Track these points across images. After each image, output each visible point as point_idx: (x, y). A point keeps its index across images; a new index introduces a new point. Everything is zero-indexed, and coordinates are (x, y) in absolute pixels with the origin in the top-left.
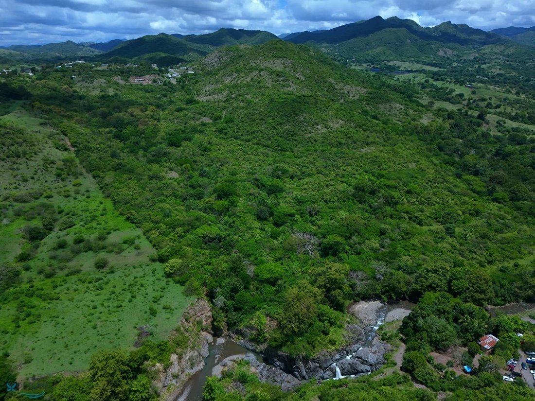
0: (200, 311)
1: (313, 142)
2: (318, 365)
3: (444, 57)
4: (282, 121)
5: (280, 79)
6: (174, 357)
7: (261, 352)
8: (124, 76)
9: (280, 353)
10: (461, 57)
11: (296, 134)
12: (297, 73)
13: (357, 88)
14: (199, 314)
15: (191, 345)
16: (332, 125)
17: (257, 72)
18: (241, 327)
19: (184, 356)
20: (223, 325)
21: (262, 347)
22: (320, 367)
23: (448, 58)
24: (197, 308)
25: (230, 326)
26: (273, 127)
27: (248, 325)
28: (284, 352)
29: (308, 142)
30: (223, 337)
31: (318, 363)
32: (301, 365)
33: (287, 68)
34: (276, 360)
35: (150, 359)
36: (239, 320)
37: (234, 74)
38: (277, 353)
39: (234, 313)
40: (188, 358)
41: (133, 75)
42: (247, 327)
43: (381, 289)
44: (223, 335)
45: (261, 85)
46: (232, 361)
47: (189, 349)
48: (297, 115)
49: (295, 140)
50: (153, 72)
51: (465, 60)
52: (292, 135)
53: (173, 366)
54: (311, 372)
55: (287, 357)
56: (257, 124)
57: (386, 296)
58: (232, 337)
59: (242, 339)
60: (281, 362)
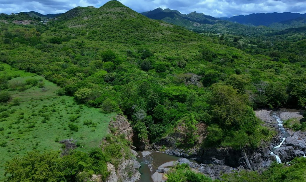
0: (122, 126)
1: (157, 40)
2: (260, 154)
3: (197, 27)
4: (132, 31)
5: (122, 16)
6: (110, 167)
7: (194, 156)
8: (9, 20)
9: (219, 149)
10: (205, 27)
11: (144, 37)
12: (131, 14)
13: (168, 24)
14: (122, 129)
15: (125, 154)
16: (165, 33)
17: (105, 14)
18: (166, 136)
19: (120, 166)
20: (145, 137)
22: (262, 157)
23: (199, 27)
24: (119, 122)
25: (152, 138)
26: (127, 34)
27: (173, 132)
29: (153, 41)
30: (147, 150)
31: (261, 152)
32: (246, 157)
33: (124, 12)
34: (214, 158)
35: (84, 169)
36: (162, 130)
37: (90, 16)
38: (216, 151)
39: (155, 125)
40: (124, 167)
41: (16, 19)
42: (172, 135)
43: (267, 98)
44: (146, 148)
45: (109, 19)
46: (167, 167)
47: (123, 158)
48: (142, 27)
49: (144, 40)
50: (30, 18)
51: (207, 28)
52: (142, 37)
53: (111, 177)
54: (255, 163)
55: (230, 151)
56: (115, 33)
57: (272, 104)
58: (156, 148)
59: (167, 148)
60: (221, 159)
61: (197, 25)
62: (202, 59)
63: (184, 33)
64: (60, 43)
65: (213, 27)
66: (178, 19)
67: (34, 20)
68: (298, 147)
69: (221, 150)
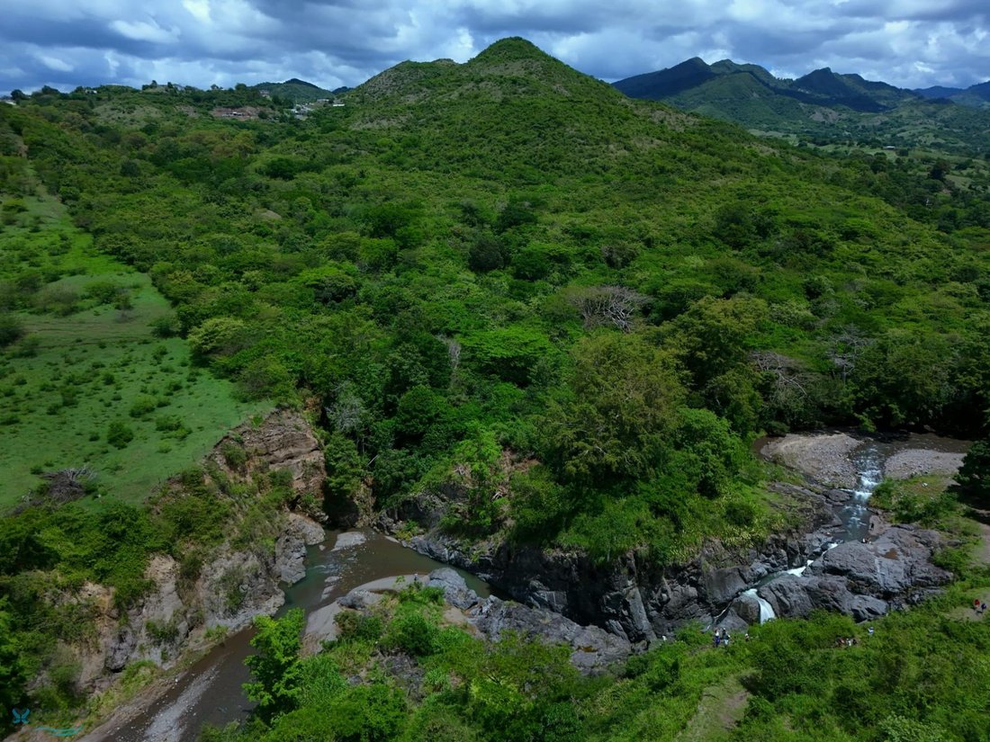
0: (282, 446)
1: (600, 170)
2: (692, 591)
3: (823, 123)
4: (526, 137)
5: (520, 91)
6: (161, 568)
7: (483, 565)
8: (201, 107)
9: (551, 554)
10: (855, 122)
11: (560, 157)
12: (554, 83)
13: (680, 116)
14: (281, 454)
15: (236, 534)
16: (639, 145)
17: (472, 84)
18: (417, 492)
19: (206, 567)
20: (361, 492)
21: (485, 548)
22: (701, 599)
23: (832, 125)
24: (274, 432)
25: (380, 492)
26: (507, 148)
27: (441, 480)
28: (569, 546)
29: (587, 171)
30: (360, 530)
31: (693, 584)
32: (633, 592)
33: (534, 76)
34: (535, 583)
35: (61, 565)
36: (410, 471)
37: (425, 89)
38: (540, 557)
39: (394, 452)
40: (220, 574)
41: (220, 104)
42: (437, 490)
43: (855, 392)
44: (360, 524)
45: (479, 100)
46: (380, 592)
47: (226, 545)
48: (560, 124)
49: (558, 168)
50: (260, 102)
51: (863, 127)
52: (551, 160)
53: (153, 599)
54: (669, 618)
55: (580, 563)
56: (471, 146)
57: (871, 415)
58: (388, 529)
59: (421, 530)
60: (556, 590)
61: (826, 116)
62: (712, 238)
63: (708, 145)
64: (291, 178)
65: (886, 123)
66: (755, 95)
67: (272, 107)
68: (869, 582)
69: (554, 558)
